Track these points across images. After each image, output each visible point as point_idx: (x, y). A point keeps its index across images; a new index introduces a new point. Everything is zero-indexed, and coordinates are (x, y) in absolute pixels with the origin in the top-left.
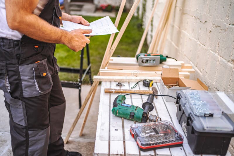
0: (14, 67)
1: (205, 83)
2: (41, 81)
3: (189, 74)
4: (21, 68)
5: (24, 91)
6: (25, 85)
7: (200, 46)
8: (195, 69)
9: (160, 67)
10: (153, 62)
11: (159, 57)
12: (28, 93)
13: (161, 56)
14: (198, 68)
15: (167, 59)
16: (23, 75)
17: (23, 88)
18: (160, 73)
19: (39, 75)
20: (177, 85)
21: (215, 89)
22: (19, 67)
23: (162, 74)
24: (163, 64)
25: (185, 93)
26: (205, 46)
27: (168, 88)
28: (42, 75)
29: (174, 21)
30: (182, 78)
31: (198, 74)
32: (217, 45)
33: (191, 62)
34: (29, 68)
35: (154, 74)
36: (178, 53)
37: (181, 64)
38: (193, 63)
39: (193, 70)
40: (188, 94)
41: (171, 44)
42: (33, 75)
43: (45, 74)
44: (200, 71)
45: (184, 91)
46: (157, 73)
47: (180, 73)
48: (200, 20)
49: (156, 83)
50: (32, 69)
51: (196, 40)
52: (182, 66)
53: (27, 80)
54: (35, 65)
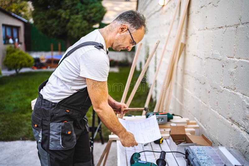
0: (48, 123)
1: (210, 137)
2: (65, 138)
3: (194, 130)
4: (52, 125)
5: (50, 144)
6: (52, 138)
7: (202, 104)
8: (199, 125)
9: (168, 125)
10: (161, 120)
11: (167, 115)
12: (53, 146)
13: (168, 114)
14: (202, 124)
15: (174, 117)
16: (52, 130)
17: (50, 141)
18: (169, 130)
19: (64, 132)
20: (184, 141)
21: (219, 144)
22: (51, 124)
23: (170, 131)
24: (170, 121)
25: (192, 149)
26: (206, 104)
27: (177, 145)
28: (67, 133)
29: (176, 79)
30: (188, 134)
31: (202, 129)
32: (216, 104)
33: (195, 118)
34: (58, 126)
35: (163, 131)
36: (183, 110)
37: (187, 121)
38: (197, 119)
39: (197, 126)
40: (194, 150)
41: (175, 100)
42: (59, 132)
43: (69, 133)
44: (204, 126)
45: (191, 147)
46: (166, 130)
47: (186, 130)
48: (200, 81)
49: (166, 139)
50: (59, 127)
51: (198, 99)
52: (188, 123)
53: (54, 135)
54: (62, 124)
